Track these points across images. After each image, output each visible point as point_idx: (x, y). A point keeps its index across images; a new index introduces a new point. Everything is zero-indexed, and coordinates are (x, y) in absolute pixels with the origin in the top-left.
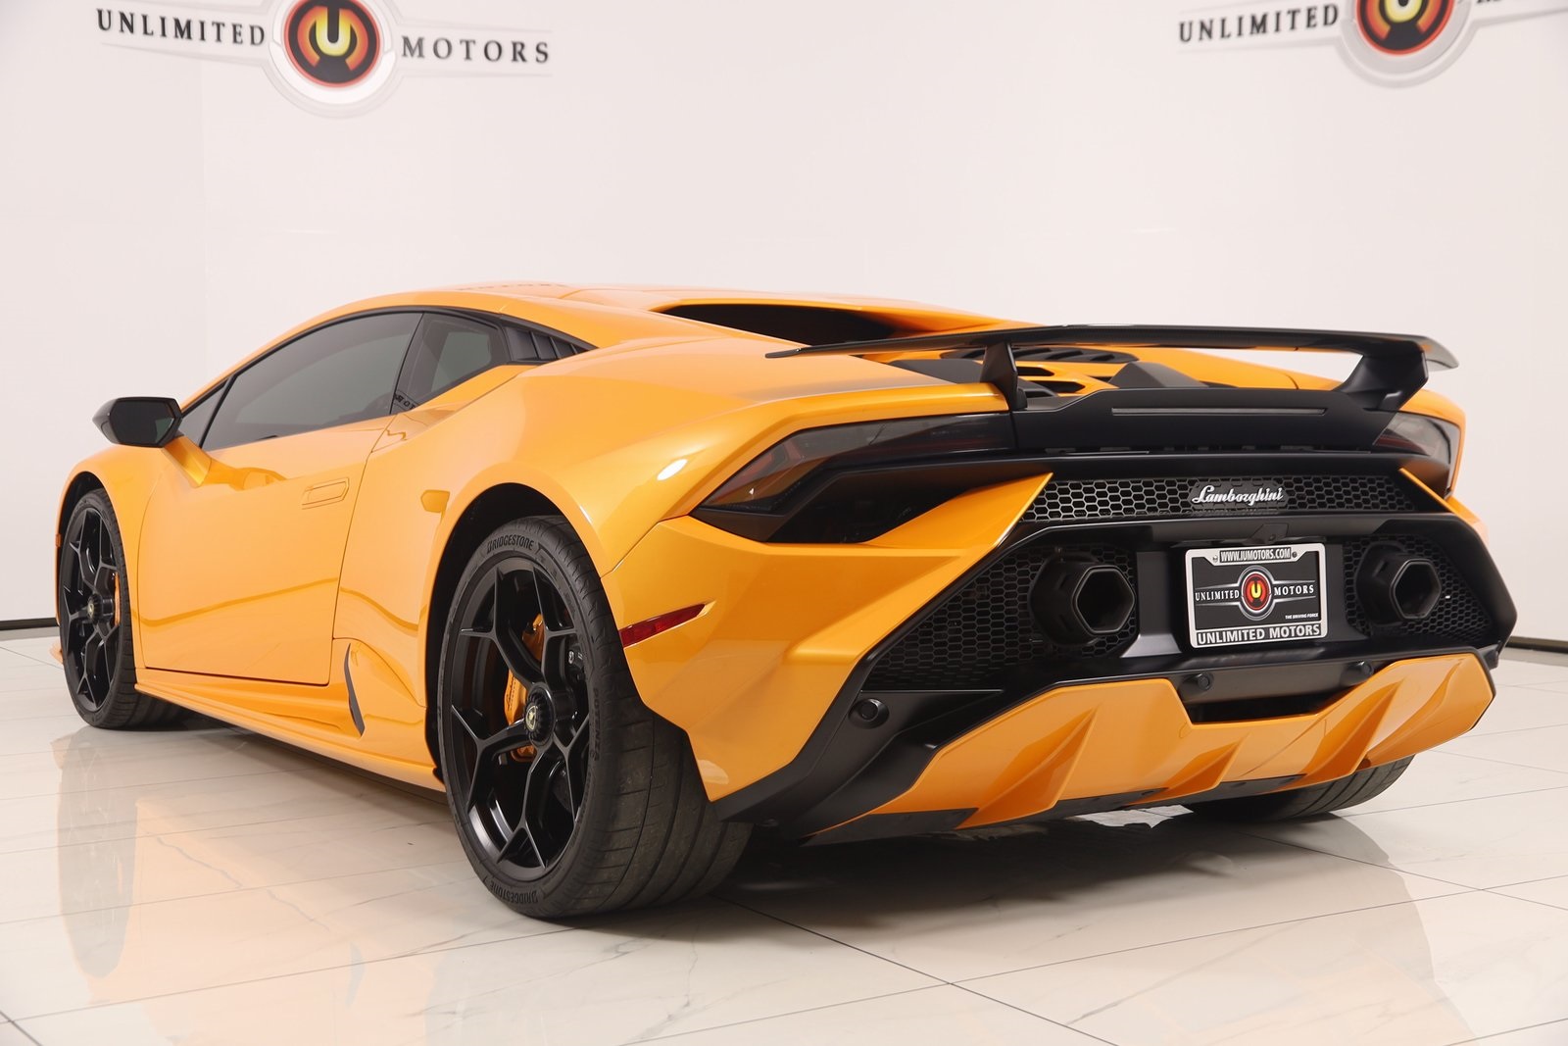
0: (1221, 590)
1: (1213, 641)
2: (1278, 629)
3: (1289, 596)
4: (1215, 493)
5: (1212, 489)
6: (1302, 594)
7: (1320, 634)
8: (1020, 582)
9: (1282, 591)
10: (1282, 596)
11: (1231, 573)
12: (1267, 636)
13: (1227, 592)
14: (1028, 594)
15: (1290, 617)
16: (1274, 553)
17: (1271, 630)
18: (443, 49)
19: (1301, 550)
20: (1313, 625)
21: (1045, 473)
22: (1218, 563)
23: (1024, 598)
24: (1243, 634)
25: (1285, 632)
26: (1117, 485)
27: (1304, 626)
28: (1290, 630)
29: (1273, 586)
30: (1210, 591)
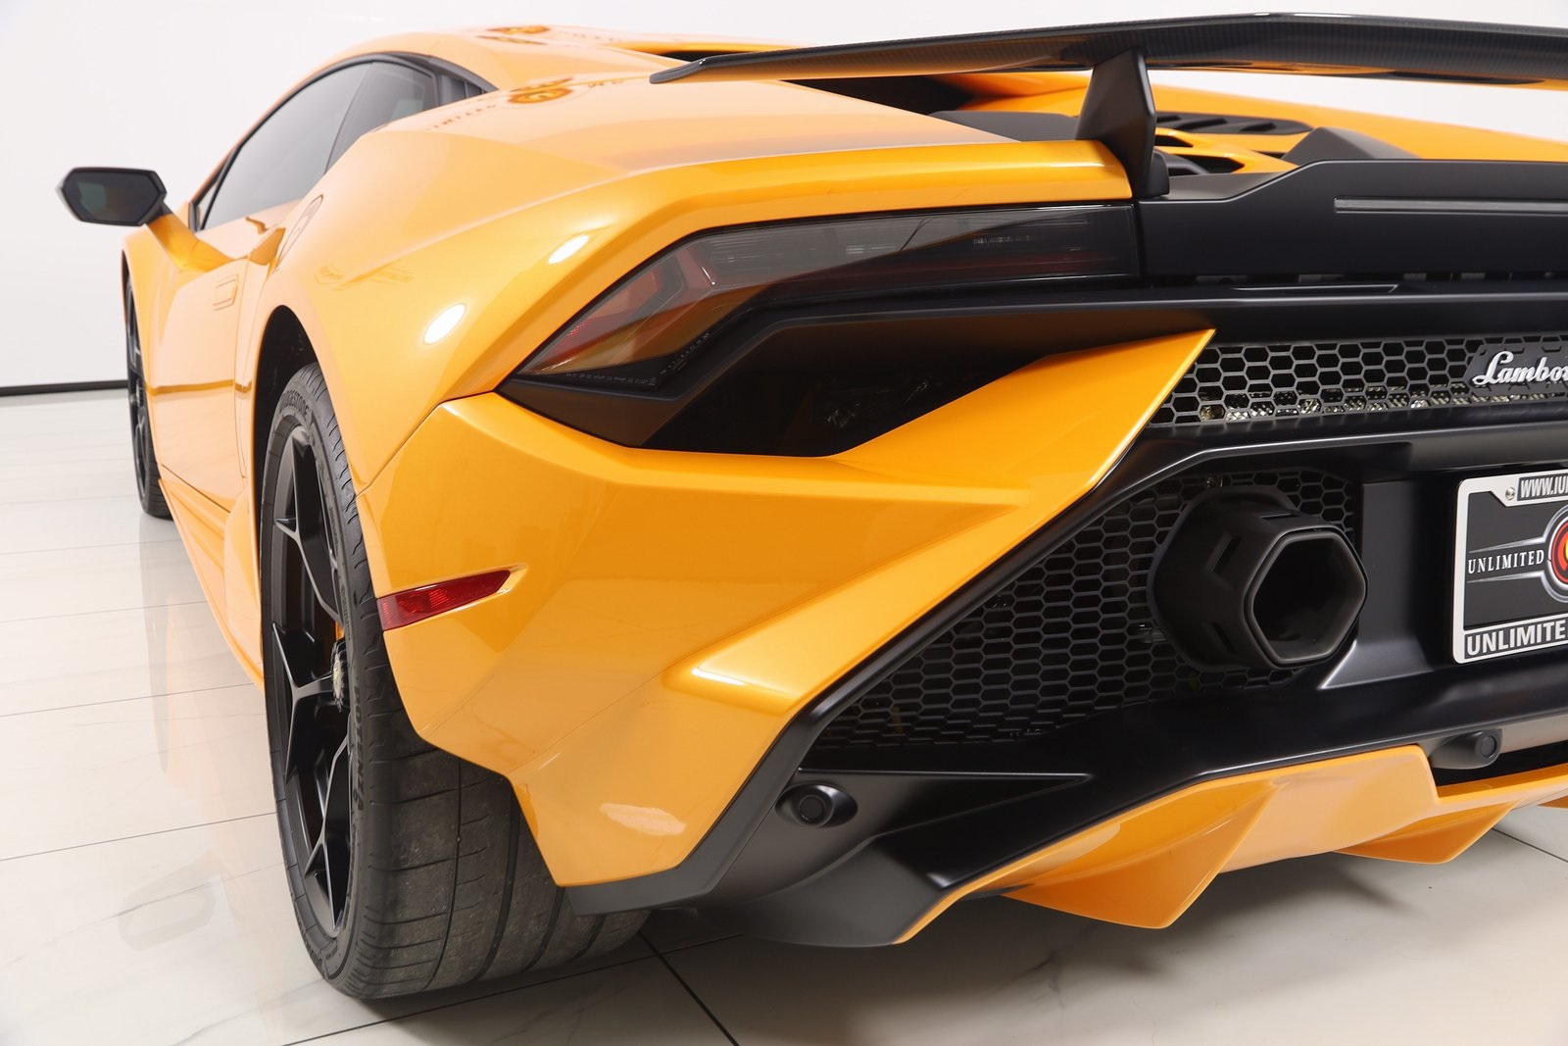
0: (1512, 551)
1: (1493, 648)
4: (1513, 365)
5: (1510, 357)
8: (1136, 549)
11: (1532, 518)
13: (1523, 554)
14: (1151, 572)
21: (1199, 329)
22: (1513, 502)
23: (1140, 580)
24: (1544, 630)
26: (1336, 352)
30: (1494, 554)
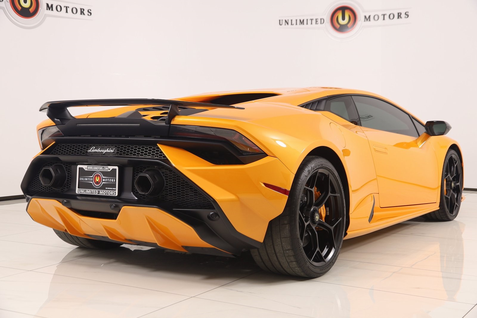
0: (87, 178)
1: (83, 192)
2: (102, 191)
3: (107, 182)
4: (94, 149)
6: (111, 182)
7: (115, 195)
9: (105, 180)
10: (105, 182)
11: (90, 173)
12: (99, 193)
13: (89, 178)
15: (107, 188)
16: (103, 168)
17: (100, 191)
18: (59, 8)
19: (111, 168)
20: (113, 192)
22: (86, 170)
24: (91, 192)
25: (104, 193)
27: (111, 192)
28: (106, 192)
29: (103, 178)
30: (84, 178)
